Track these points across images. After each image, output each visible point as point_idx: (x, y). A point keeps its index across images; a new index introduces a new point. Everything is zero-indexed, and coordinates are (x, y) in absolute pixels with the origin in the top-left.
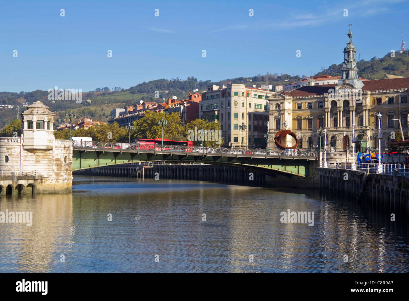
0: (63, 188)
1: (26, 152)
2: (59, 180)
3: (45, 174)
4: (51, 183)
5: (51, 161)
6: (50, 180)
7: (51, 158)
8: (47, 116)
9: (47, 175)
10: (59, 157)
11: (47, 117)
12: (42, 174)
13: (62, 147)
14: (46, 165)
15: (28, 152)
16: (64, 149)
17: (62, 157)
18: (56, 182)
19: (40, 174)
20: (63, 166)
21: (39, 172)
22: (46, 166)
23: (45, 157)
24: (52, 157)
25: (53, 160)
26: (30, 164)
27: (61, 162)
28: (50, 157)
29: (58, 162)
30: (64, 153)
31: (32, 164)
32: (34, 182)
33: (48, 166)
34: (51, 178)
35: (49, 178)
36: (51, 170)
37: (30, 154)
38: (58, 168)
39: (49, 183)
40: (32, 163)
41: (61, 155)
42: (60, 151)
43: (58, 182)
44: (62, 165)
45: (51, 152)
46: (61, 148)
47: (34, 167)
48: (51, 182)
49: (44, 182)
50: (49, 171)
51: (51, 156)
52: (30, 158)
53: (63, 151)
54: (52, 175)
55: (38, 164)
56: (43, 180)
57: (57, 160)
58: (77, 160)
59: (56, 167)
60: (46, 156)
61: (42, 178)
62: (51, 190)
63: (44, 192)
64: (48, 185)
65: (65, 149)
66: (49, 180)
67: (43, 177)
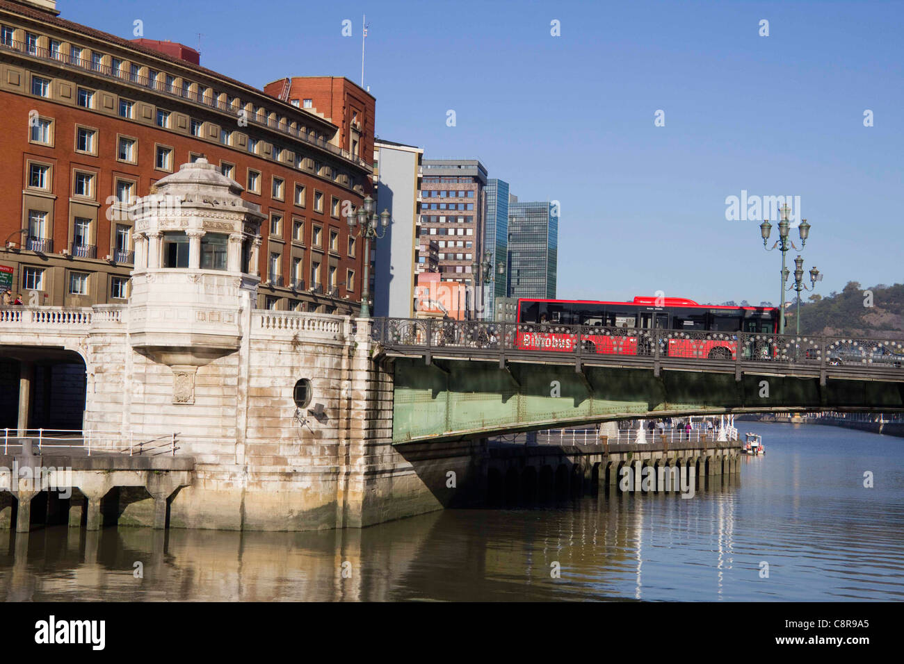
0: (285, 513)
1: (142, 358)
2: (264, 478)
3: (205, 451)
4: (229, 489)
5: (231, 396)
6: (226, 477)
7: (233, 387)
8: (196, 212)
9: (215, 454)
10: (266, 383)
11: (201, 220)
12: (196, 449)
13: (283, 342)
14: (211, 412)
15: (150, 361)
16: (295, 350)
17: (280, 382)
18: (250, 484)
19: (190, 450)
20: (285, 420)
21: (187, 439)
22: (213, 417)
23: (210, 380)
24: (234, 381)
25: (240, 392)
26: (155, 409)
27: (273, 402)
28: (230, 381)
29: (262, 404)
30: (292, 368)
31: (162, 410)
32: (148, 482)
33: (218, 417)
34: (227, 467)
35: (219, 469)
36: (231, 432)
37: (156, 368)
38: (260, 429)
39: (221, 484)
40: (162, 405)
41: (277, 372)
42: (271, 358)
43: (259, 483)
44: (282, 415)
45: (232, 359)
46: (277, 347)
47: (169, 420)
48: (228, 485)
49: (201, 482)
50: (224, 437)
51: (232, 376)
52: (158, 384)
53: (287, 359)
54: (233, 456)
55: (184, 410)
56: (200, 475)
57: (262, 394)
58: (434, 396)
59: (253, 422)
60: (213, 375)
61: (192, 466)
62: (229, 518)
63: (200, 522)
64: (219, 494)
65: (298, 348)
66: (223, 473)
67: (198, 461)
